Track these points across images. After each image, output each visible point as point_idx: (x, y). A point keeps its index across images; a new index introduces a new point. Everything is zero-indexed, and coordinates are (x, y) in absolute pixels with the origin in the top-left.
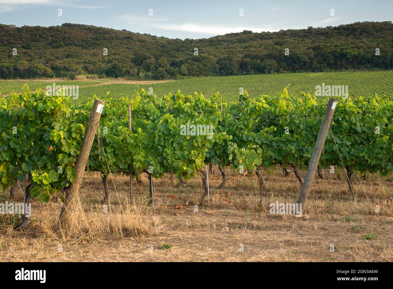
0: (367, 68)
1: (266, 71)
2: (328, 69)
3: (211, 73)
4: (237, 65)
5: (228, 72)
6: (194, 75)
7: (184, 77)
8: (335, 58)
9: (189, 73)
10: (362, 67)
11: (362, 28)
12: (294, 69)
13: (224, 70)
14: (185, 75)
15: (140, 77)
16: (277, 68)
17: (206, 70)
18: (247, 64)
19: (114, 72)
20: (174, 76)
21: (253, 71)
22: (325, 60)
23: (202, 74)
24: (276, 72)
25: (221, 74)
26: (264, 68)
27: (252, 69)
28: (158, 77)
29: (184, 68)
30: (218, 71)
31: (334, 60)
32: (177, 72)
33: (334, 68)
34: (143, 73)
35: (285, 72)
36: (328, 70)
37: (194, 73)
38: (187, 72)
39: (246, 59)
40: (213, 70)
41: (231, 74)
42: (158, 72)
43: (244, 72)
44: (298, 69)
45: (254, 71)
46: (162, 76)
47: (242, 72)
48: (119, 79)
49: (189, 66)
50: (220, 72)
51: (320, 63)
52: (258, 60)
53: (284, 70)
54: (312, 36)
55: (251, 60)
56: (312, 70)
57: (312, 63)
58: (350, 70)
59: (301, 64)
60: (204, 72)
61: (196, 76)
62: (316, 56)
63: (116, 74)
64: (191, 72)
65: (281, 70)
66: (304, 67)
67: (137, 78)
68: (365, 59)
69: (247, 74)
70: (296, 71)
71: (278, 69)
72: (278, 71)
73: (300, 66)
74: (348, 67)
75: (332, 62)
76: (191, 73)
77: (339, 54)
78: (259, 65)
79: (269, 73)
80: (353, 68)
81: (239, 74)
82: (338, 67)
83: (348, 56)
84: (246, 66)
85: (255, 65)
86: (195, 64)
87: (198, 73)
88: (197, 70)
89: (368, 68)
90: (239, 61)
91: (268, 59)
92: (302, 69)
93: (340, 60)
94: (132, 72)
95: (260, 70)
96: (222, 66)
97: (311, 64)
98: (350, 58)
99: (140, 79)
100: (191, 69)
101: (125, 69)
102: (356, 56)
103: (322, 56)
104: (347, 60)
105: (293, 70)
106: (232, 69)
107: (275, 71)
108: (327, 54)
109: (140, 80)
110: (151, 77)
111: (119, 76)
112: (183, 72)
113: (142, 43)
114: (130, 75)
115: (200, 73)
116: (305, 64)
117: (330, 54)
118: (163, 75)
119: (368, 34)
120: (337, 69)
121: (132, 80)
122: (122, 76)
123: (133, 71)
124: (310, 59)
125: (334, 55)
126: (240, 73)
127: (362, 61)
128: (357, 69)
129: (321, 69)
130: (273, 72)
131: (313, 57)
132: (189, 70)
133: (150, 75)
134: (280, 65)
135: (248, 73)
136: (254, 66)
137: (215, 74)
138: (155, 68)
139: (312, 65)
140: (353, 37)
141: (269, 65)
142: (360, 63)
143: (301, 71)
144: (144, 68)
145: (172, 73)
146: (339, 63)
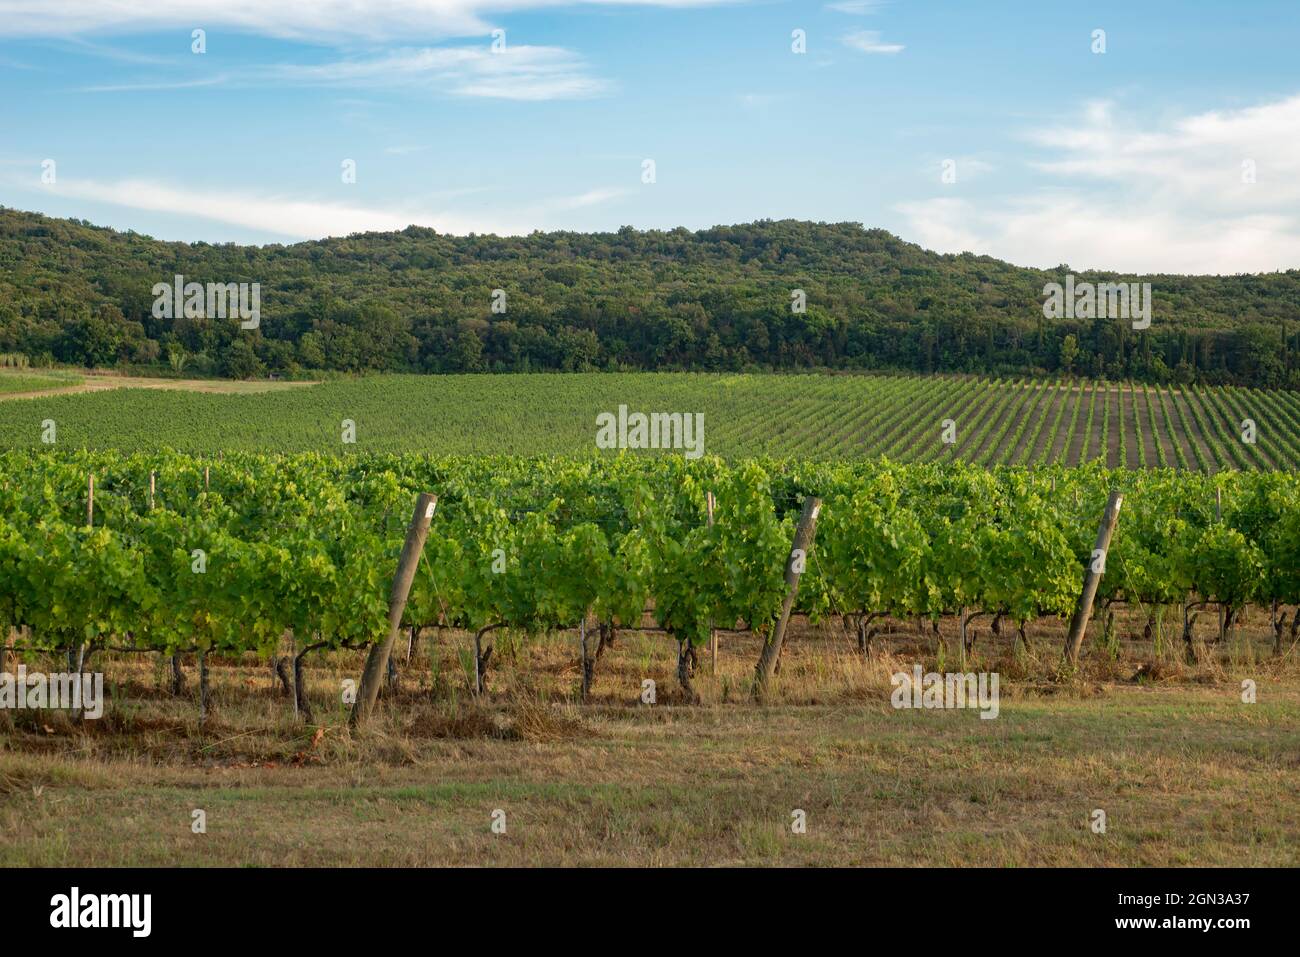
0: (865, 366)
1: (568, 362)
2: (753, 362)
3: (394, 361)
4: (477, 344)
5: (452, 362)
6: (342, 368)
7: (314, 371)
8: (773, 334)
9: (326, 359)
10: (850, 361)
11: (783, 240)
12: (651, 361)
13: (435, 354)
14: (315, 366)
15: (171, 368)
16: (600, 356)
17: (380, 352)
18: (508, 339)
19: (82, 349)
20: (281, 367)
21: (527, 360)
22: (744, 337)
23: (366, 364)
24: (597, 369)
25: (427, 369)
26: (562, 354)
27: (523, 355)
28: (231, 369)
29: (310, 342)
30: (417, 358)
31: (770, 338)
32: (290, 355)
33: (769, 361)
34: (180, 355)
35: (624, 367)
36: (754, 366)
37: (344, 361)
38: (320, 358)
39: (502, 324)
40: (401, 355)
41: (461, 368)
42: (232, 355)
43: (500, 364)
44: (663, 361)
45: (530, 362)
46: (243, 367)
47: (492, 363)
48: (101, 370)
49: (328, 339)
50: (421, 360)
51: (728, 346)
52: (540, 328)
53: (620, 363)
54: (639, 256)
55: (518, 326)
56: (706, 365)
57: (704, 343)
58: (817, 368)
59: (672, 346)
60: (374, 360)
61: (350, 370)
62: (714, 323)
63: (89, 357)
64: (334, 357)
65: (613, 361)
66: (682, 355)
67: (161, 369)
68: (859, 339)
69: (508, 371)
70: (659, 367)
71: (604, 359)
72: (603, 366)
73: (668, 352)
74: (811, 361)
75: (764, 342)
76: (333, 361)
77: (783, 319)
78: (544, 344)
79: (576, 368)
80: (826, 364)
81: (483, 371)
82: (782, 360)
83: (812, 328)
84: (505, 346)
85: (531, 343)
86: (347, 334)
87: (356, 362)
88: (352, 353)
89: (867, 367)
90: (483, 330)
91: (569, 328)
92: (674, 361)
93: (786, 339)
94: (142, 350)
95: (550, 359)
96: (428, 341)
97: (703, 346)
98: (816, 335)
99: (172, 374)
100: (335, 348)
101: (116, 340)
102: (832, 330)
103: (731, 325)
104: (808, 339)
105: (651, 364)
106: (462, 353)
107: (593, 363)
108: (748, 320)
109: (170, 377)
110: (205, 369)
111: (98, 362)
112: (310, 357)
113: (93, 252)
114: (134, 359)
115: (361, 363)
116: (683, 346)
117: (758, 321)
118: (250, 363)
119: (803, 259)
120: (778, 363)
121: (144, 376)
122: (108, 363)
123: (147, 349)
124: (698, 330)
125: (769, 324)
126: (487, 366)
127: (849, 346)
128: (837, 367)
129: (731, 364)
130: (587, 366)
131: (705, 325)
132: (327, 350)
133: (205, 363)
134: (607, 345)
135: (511, 367)
136: (531, 347)
137: (407, 367)
138: (217, 342)
139: (704, 350)
140: (761, 264)
141: (577, 345)
142: (845, 351)
143: (673, 366)
144: (179, 339)
145: (274, 357)
146: (784, 346)
